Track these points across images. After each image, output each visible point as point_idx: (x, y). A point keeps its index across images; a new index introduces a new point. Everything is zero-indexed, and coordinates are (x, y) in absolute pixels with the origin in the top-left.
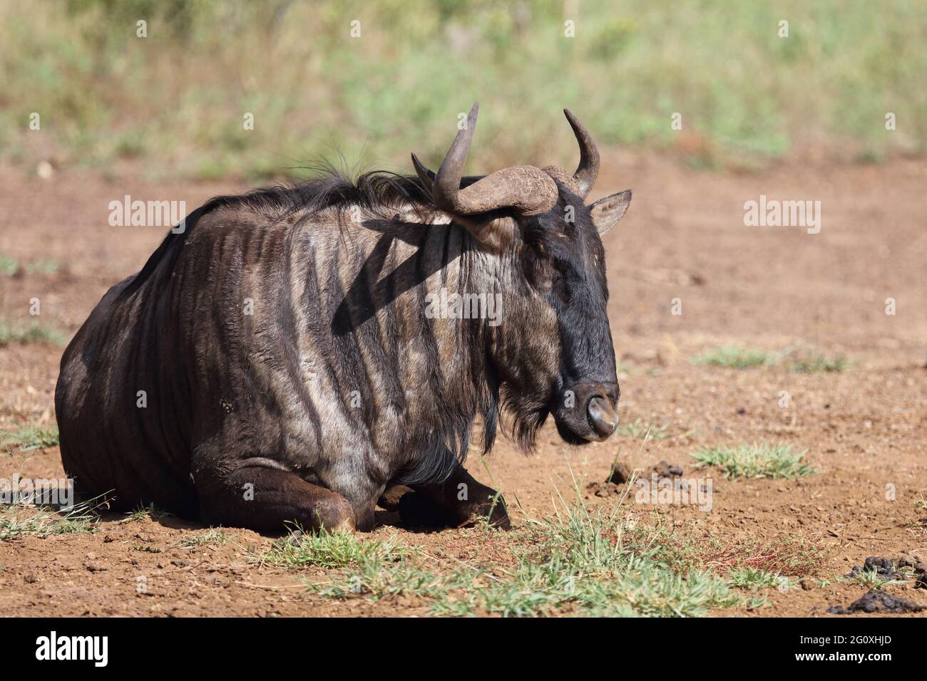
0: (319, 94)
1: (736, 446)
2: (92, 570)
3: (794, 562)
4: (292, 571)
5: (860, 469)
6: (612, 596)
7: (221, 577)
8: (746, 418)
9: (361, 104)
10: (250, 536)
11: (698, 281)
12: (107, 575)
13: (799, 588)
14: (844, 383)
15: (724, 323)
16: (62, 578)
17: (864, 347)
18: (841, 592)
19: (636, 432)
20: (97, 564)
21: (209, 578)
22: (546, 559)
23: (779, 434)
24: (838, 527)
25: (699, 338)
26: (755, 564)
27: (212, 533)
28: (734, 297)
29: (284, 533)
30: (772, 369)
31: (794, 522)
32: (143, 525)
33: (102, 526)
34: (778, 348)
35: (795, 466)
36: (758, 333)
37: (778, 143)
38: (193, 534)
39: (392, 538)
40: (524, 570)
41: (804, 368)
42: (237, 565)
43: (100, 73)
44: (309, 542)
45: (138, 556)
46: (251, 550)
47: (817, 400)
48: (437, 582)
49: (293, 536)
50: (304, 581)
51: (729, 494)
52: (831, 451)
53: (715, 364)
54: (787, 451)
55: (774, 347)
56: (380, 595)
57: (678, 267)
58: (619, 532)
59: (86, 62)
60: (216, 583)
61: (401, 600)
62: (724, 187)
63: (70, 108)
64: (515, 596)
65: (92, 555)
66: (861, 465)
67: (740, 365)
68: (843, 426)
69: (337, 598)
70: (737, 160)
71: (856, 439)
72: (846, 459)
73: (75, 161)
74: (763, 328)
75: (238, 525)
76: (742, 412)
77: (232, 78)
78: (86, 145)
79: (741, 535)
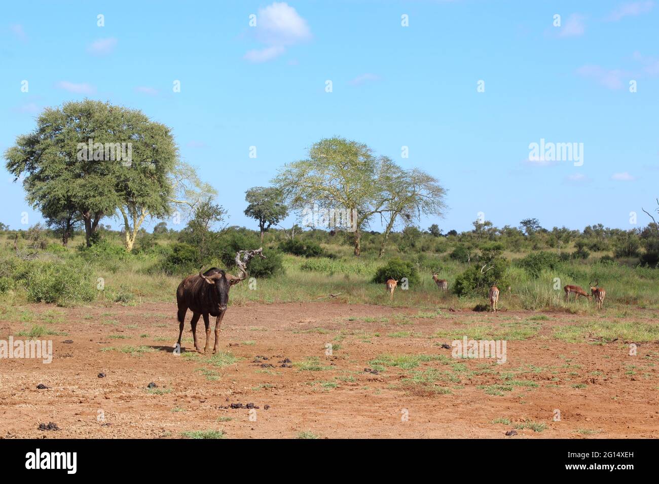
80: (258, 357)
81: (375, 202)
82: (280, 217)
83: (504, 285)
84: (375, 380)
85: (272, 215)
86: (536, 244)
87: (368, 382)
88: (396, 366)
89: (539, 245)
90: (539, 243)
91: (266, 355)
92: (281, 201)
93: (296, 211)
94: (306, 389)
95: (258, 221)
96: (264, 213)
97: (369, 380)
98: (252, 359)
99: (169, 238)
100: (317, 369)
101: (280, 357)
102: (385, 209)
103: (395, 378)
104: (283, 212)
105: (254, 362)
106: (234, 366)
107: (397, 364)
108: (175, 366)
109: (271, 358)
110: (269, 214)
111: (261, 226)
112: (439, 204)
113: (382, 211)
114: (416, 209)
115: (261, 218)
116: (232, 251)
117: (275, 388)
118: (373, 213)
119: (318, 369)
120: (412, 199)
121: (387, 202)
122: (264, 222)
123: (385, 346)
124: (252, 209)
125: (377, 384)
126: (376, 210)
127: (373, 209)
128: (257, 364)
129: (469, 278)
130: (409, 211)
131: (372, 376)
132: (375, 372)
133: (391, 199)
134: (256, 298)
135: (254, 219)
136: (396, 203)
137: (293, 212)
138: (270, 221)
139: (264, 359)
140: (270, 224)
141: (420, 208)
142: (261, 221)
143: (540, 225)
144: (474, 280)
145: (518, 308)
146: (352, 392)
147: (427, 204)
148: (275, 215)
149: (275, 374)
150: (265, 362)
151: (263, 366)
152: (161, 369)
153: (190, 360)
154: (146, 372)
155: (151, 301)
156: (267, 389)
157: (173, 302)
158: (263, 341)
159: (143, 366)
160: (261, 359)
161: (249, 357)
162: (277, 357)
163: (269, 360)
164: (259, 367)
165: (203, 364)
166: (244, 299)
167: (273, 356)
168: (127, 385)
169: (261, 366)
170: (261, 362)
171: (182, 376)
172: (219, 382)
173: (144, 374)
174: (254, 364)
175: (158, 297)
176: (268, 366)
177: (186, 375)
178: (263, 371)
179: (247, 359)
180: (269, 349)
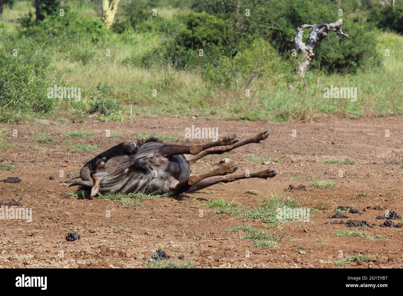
1: (321, 181)
2: (166, 206)
3: (323, 207)
5: (347, 186)
7: (193, 209)
8: (326, 175)
9: (266, 103)
11: (334, 144)
12: (169, 208)
13: (322, 212)
16: (159, 208)
18: (331, 214)
19: (299, 178)
20: (167, 205)
21: (191, 209)
22: (266, 206)
23: (332, 178)
24: (337, 199)
26: (315, 208)
28: (340, 147)
30: (338, 164)
31: (328, 198)
35: (332, 186)
37: (362, 112)
40: (260, 208)
41: (346, 164)
42: (198, 206)
46: (202, 203)
47: (346, 171)
50: (210, 210)
51: (316, 192)
52: (343, 182)
53: (327, 162)
54: (331, 183)
55: (342, 159)
56: (226, 213)
57: (329, 140)
61: (231, 214)
62: (348, 122)
63: (201, 103)
64: (255, 214)
65: (167, 203)
66: (348, 185)
67: (332, 163)
68: (348, 176)
69: (217, 214)
70: (351, 116)
71: (349, 180)
72: (345, 184)
78: (203, 111)
80: (342, 208)
91: (354, 206)
98: (330, 212)
101: (380, 209)
105: (334, 217)
106: (300, 223)
109: (364, 210)
117: (374, 261)
128: (339, 220)
139: (352, 212)
149: (372, 238)
150: (353, 217)
151: (350, 224)
152: (174, 228)
153: (222, 212)
154: (148, 233)
155: (149, 114)
156: (360, 265)
157: (188, 115)
158: (349, 182)
159: (141, 223)
160: (346, 212)
161: (325, 209)
162: (375, 209)
163: (361, 214)
164: (343, 225)
165: (245, 220)
166: (311, 109)
167: (368, 208)
168: (116, 254)
169: (348, 223)
170: (347, 217)
171: (209, 241)
172: (274, 251)
173: (144, 237)
174: (335, 219)
175: (161, 105)
176: (359, 223)
177: (217, 239)
178: (351, 232)
179: (321, 212)
180: (360, 196)
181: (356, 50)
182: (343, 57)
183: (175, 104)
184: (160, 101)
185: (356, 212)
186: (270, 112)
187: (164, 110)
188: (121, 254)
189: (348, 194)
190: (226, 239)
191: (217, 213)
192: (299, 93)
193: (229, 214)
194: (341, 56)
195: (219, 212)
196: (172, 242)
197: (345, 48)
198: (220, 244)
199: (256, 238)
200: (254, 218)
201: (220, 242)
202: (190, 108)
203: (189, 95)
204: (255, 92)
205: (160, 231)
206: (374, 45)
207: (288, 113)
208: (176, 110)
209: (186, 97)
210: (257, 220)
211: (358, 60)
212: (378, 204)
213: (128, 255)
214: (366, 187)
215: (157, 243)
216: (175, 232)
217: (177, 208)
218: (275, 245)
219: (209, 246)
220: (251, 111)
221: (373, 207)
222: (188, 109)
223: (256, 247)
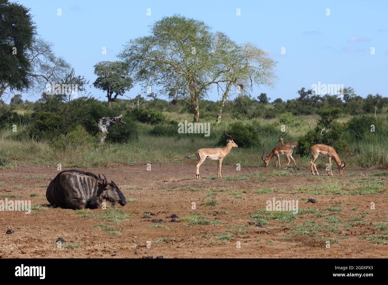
0: (81, 157)
1: (130, 199)
2: (53, 214)
3: (136, 212)
4: (76, 214)
6: (115, 217)
9: (86, 158)
10: (72, 210)
11: (126, 179)
14: (142, 191)
15: (128, 184)
16: (50, 215)
17: (145, 186)
18: (142, 216)
21: (67, 215)
22: (107, 213)
23: (135, 197)
24: (141, 208)
25: (125, 186)
26: (132, 213)
27: (67, 210)
28: (130, 181)
29: (76, 210)
30: (134, 189)
31: (136, 208)
32: (59, 209)
33: (54, 209)
34: (135, 187)
35: (136, 201)
36: (132, 185)
37: (135, 162)
38: (65, 210)
39: (88, 210)
40: (104, 214)
41: (138, 189)
43: (55, 155)
44: (78, 211)
45: (58, 212)
46: (72, 212)
47: (139, 193)
48: (94, 215)
49: (77, 210)
50: (78, 215)
51: (129, 204)
52: (141, 199)
53: (127, 189)
54: (136, 199)
55: (134, 187)
57: (123, 177)
58: (115, 209)
59: (53, 153)
60: (67, 216)
62: (129, 167)
63: (51, 159)
64: (103, 217)
65: (53, 212)
67: (130, 189)
68: (142, 196)
70: (130, 164)
72: (143, 200)
73: (51, 165)
74: (133, 184)
75: (70, 209)
76: (130, 194)
77: (70, 155)
78: (53, 163)
79: (130, 209)
80: (147, 213)
81: (212, 74)
82: (125, 88)
83: (341, 145)
84: (263, 232)
85: (118, 86)
86: (355, 110)
87: (257, 235)
88: (276, 220)
89: (357, 111)
90: (357, 108)
91: (152, 212)
92: (127, 74)
93: (141, 83)
94: (204, 242)
95: (106, 92)
96: (111, 85)
97: (258, 233)
98: (141, 215)
99: (26, 108)
100: (205, 223)
101: (165, 213)
102: (221, 80)
103: (280, 231)
104: (128, 84)
105: (144, 218)
106: (127, 221)
107: (276, 218)
108: (72, 222)
109: (158, 214)
110: (115, 86)
111: (109, 97)
112: (269, 75)
113: (219, 81)
114: (249, 80)
115: (108, 89)
116: (91, 119)
117: (174, 241)
118: (210, 83)
119: (207, 223)
120: (246, 70)
121: (222, 74)
122: (111, 93)
123: (256, 201)
124: (100, 81)
125: (266, 236)
126: (213, 81)
127: (210, 80)
128: (147, 219)
129: (310, 140)
130: (243, 82)
131: (258, 229)
132: (259, 225)
133: (227, 71)
134: (120, 160)
135: (102, 91)
136: (231, 75)
137: (138, 83)
138: (116, 92)
139: (152, 214)
140: (117, 94)
141: (253, 79)
142: (108, 92)
143: (355, 93)
144: (314, 141)
145: (355, 165)
146: (247, 244)
147: (258, 75)
148: (121, 87)
149: (168, 229)
150: (153, 217)
151: (154, 221)
152: (62, 226)
153: (85, 217)
154: (49, 228)
155: (24, 165)
156: (168, 243)
157: (45, 165)
158: (144, 199)
159: (43, 223)
160: (149, 215)
161: (137, 213)
162: (163, 213)
163: (157, 215)
164: (150, 222)
165: (98, 220)
166: (109, 161)
167: (159, 212)
168: (36, 241)
169: (152, 221)
170: (151, 218)
171: (83, 232)
172: (120, 237)
173: (47, 231)
174: (144, 219)
175: (30, 160)
176: (158, 221)
177: (87, 231)
178: (156, 226)
179: (136, 215)
180: (153, 206)
181: (127, 131)
182: (120, 134)
183: (38, 160)
184: (30, 158)
185: (154, 215)
186: (88, 163)
187: (32, 162)
188: (39, 241)
189: (146, 205)
190: (92, 231)
191: (82, 217)
192: (102, 153)
193: (88, 217)
194: (119, 134)
195: (83, 216)
196: (64, 233)
197: (121, 130)
198: (89, 233)
199: (108, 230)
200: (103, 219)
201: (90, 233)
202: (46, 161)
203: (44, 154)
204: (79, 153)
205: (55, 227)
206: (136, 128)
207: (98, 163)
208: (38, 162)
209: (43, 156)
210: (104, 220)
211: (128, 135)
212: (163, 210)
213: (43, 241)
214: (154, 202)
215: (56, 234)
216: (63, 228)
217: (59, 214)
218: (119, 233)
219: (85, 235)
220: (79, 162)
221: (161, 212)
222: (45, 162)
223: (110, 235)
